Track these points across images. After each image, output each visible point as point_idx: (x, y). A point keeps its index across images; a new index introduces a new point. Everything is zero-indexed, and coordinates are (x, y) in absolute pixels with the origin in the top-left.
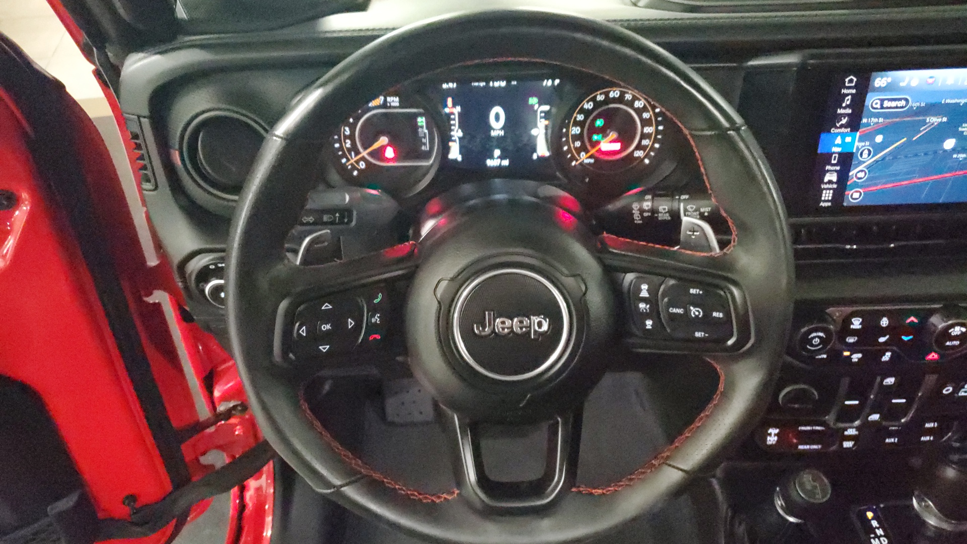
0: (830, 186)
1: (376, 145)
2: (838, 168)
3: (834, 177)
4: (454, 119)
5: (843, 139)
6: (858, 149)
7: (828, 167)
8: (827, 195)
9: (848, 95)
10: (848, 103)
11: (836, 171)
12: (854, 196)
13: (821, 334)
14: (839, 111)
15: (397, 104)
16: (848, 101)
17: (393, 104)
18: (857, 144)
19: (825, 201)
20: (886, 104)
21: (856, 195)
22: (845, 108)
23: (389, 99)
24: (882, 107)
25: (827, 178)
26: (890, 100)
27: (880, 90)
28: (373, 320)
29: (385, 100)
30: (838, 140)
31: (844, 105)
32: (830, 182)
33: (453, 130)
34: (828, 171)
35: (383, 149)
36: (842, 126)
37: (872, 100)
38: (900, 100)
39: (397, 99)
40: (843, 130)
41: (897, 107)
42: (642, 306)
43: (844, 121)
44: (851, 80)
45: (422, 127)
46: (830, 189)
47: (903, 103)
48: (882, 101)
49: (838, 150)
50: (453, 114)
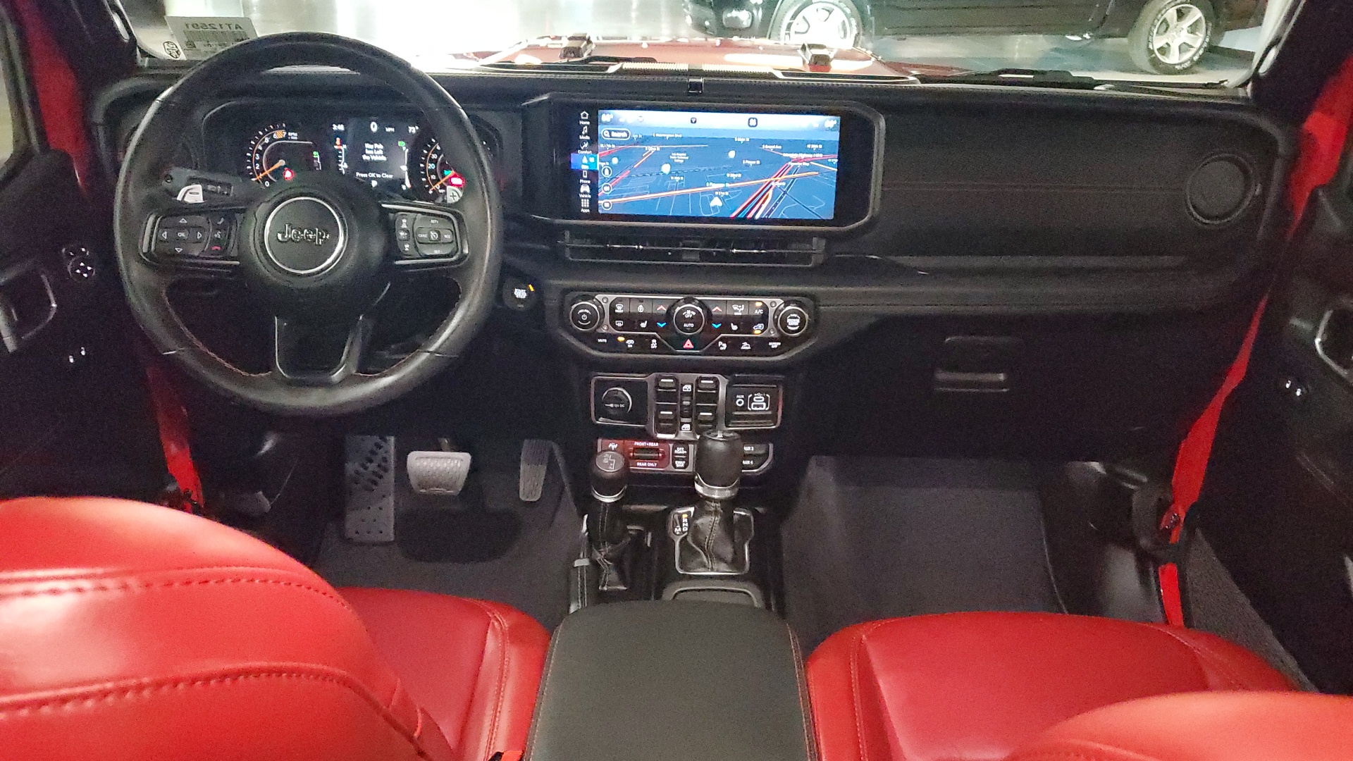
0: (586, 196)
1: (276, 166)
2: (589, 182)
3: (587, 189)
4: (341, 155)
5: (588, 159)
6: (601, 167)
7: (581, 181)
8: (585, 203)
9: (584, 126)
10: (586, 131)
11: (588, 184)
12: (605, 205)
13: (588, 311)
14: (581, 137)
15: (296, 138)
16: (585, 130)
17: (292, 138)
18: (598, 163)
19: (584, 208)
20: (614, 134)
21: (607, 205)
22: (585, 135)
23: (289, 134)
24: (611, 137)
25: (583, 189)
26: (615, 131)
27: (606, 123)
28: (216, 236)
29: (287, 135)
30: (585, 160)
31: (583, 133)
32: (585, 193)
33: (340, 163)
34: (582, 184)
35: (281, 169)
36: (585, 149)
37: (603, 131)
38: (623, 132)
39: (296, 134)
40: (586, 152)
41: (621, 137)
42: (402, 234)
43: (586, 145)
44: (584, 114)
45: (317, 159)
46: (586, 198)
47: (625, 135)
48: (610, 132)
49: (587, 167)
50: (341, 150)
